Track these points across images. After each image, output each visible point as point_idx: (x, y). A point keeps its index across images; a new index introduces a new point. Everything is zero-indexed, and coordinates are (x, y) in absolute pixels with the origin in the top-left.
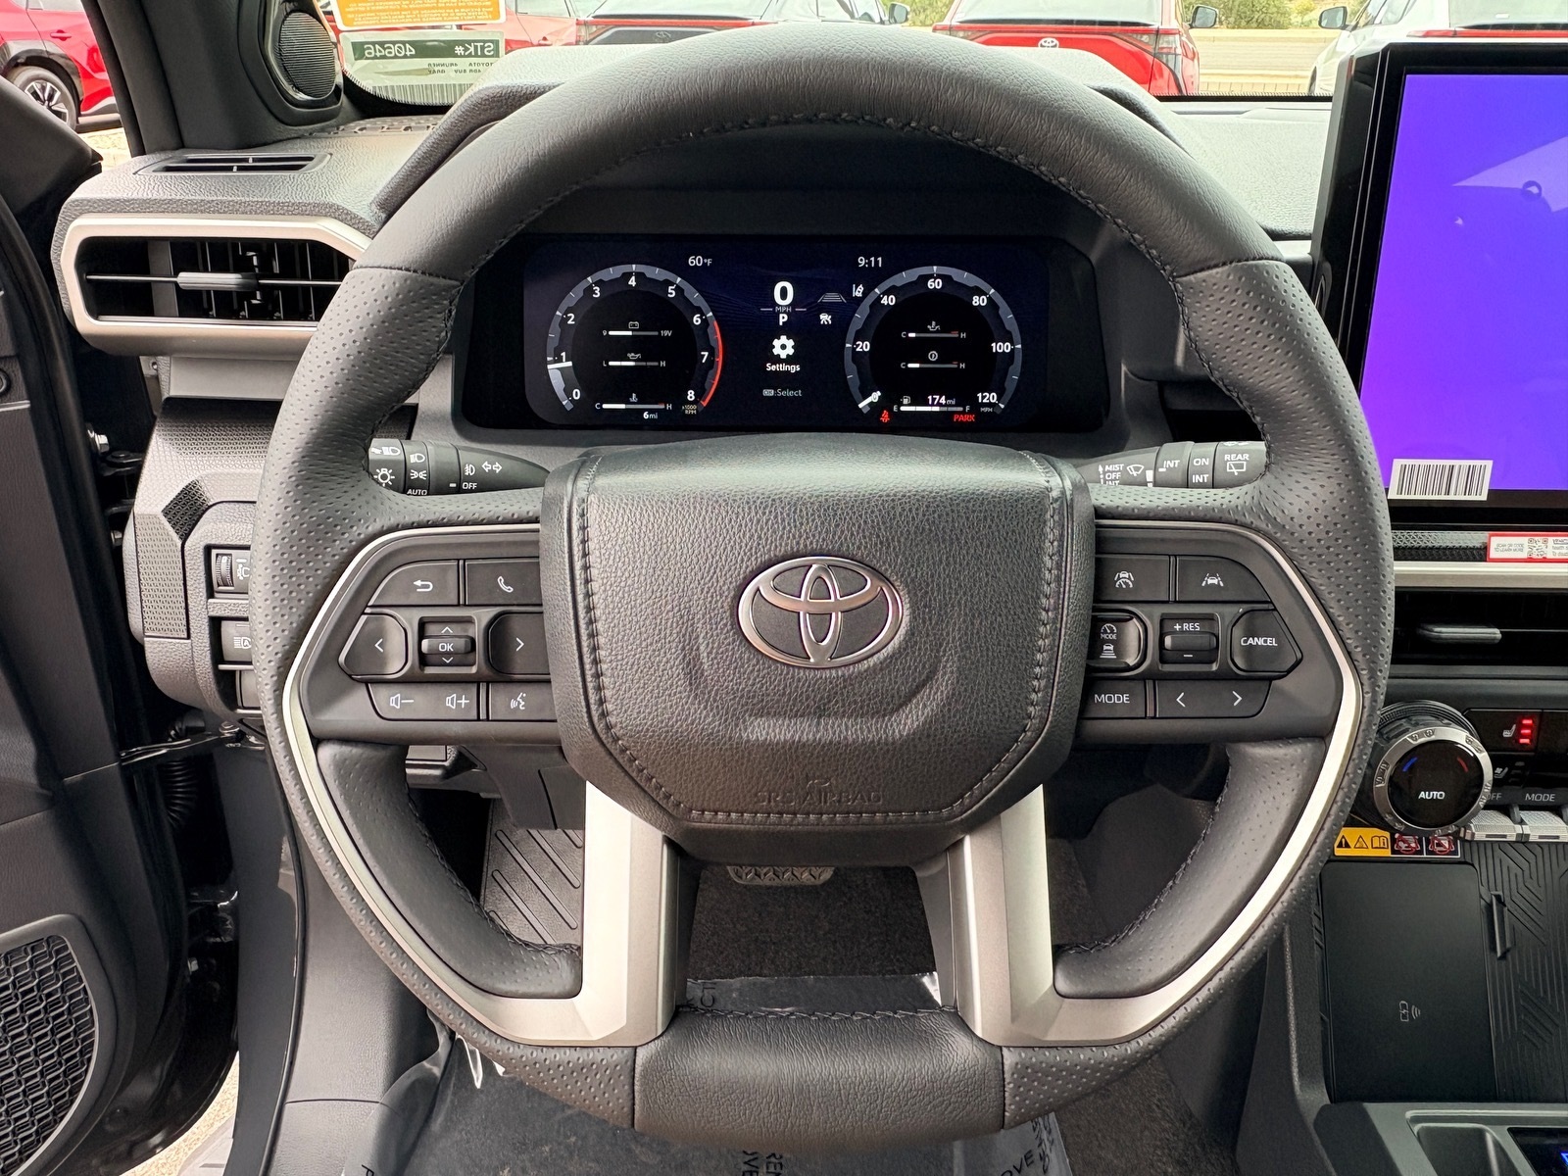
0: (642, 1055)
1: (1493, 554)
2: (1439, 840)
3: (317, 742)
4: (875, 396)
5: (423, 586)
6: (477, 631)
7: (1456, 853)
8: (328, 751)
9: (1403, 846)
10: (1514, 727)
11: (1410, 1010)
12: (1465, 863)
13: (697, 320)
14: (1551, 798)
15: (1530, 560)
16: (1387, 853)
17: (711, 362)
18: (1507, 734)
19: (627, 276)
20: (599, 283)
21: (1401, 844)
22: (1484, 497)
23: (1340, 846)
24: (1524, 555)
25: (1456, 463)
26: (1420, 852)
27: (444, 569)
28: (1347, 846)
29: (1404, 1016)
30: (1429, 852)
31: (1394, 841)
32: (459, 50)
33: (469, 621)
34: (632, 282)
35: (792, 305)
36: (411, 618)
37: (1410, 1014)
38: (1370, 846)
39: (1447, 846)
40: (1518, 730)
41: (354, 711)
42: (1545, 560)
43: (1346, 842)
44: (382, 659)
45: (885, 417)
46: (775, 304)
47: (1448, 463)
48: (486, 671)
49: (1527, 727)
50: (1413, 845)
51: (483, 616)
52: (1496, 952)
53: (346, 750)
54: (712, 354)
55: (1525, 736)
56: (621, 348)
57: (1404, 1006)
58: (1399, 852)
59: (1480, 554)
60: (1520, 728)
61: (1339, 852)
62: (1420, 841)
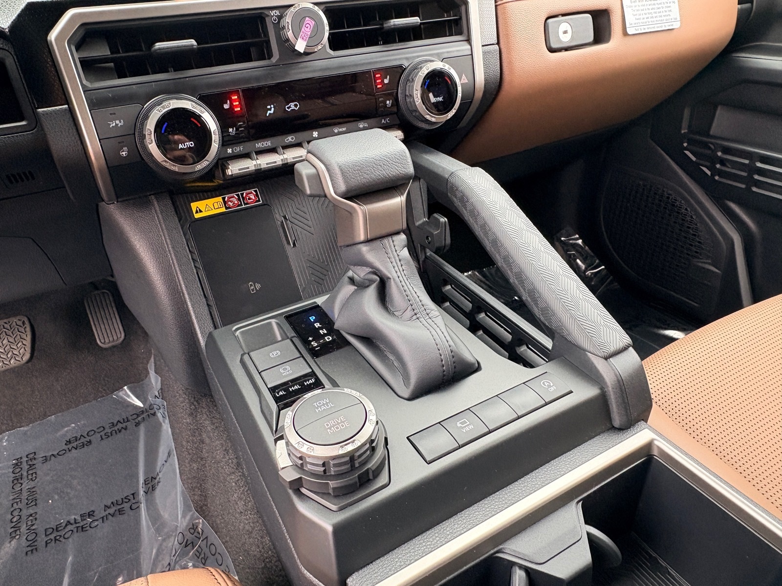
2: (249, 196)
7: (259, 201)
9: (231, 204)
10: (228, 102)
11: (255, 286)
12: (265, 205)
14: (268, 143)
16: (223, 210)
18: (226, 106)
21: (230, 203)
23: (197, 212)
26: (241, 205)
28: (201, 211)
29: (253, 290)
30: (245, 204)
31: (225, 203)
37: (255, 288)
38: (213, 208)
39: (254, 198)
40: (231, 104)
43: (199, 209)
49: (235, 100)
50: (236, 202)
52: (290, 245)
55: (237, 106)
57: (251, 285)
58: (230, 208)
60: (232, 101)
61: (197, 216)
62: (239, 199)
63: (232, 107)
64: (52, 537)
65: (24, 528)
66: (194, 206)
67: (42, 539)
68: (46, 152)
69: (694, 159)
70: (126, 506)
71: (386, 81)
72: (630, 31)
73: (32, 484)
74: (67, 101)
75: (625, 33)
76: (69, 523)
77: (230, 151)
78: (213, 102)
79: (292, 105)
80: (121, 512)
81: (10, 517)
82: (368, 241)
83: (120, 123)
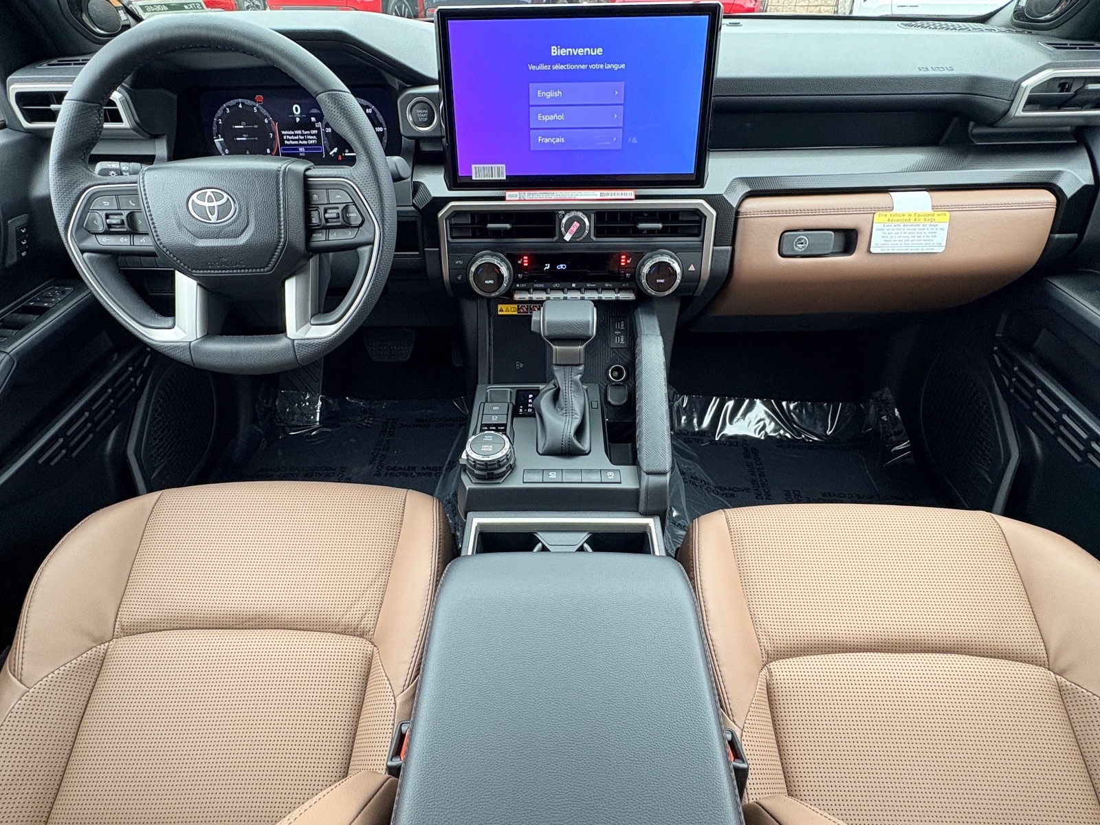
0: (192, 344)
1: (507, 198)
2: (534, 308)
3: (83, 251)
4: (335, 150)
5: (106, 204)
6: (124, 217)
8: (86, 255)
10: (521, 260)
11: (520, 365)
13: (266, 121)
14: (542, 286)
15: (520, 200)
16: (516, 313)
17: (274, 138)
18: (519, 262)
19: (238, 103)
20: (228, 107)
22: (505, 178)
23: (500, 311)
24: (518, 198)
25: (493, 166)
26: (528, 312)
27: (112, 199)
28: (503, 311)
29: (518, 367)
31: (519, 309)
32: (186, 7)
33: (121, 214)
34: (240, 106)
35: (301, 114)
36: (103, 214)
38: (510, 311)
41: (91, 243)
42: (525, 200)
44: (97, 226)
45: (340, 158)
46: (294, 114)
47: (490, 166)
48: (129, 229)
49: (526, 259)
50: (524, 311)
51: (126, 213)
53: (91, 254)
54: (274, 134)
55: (526, 263)
56: (240, 133)
57: (518, 364)
58: (521, 312)
59: (503, 198)
60: (523, 259)
61: (500, 313)
62: (527, 309)
63: (523, 263)
64: (390, 472)
65: (377, 462)
66: (500, 307)
67: (384, 471)
68: (425, 269)
69: (1000, 365)
70: (434, 472)
71: (628, 261)
72: (872, 250)
73: (390, 438)
74: (439, 246)
75: (869, 251)
76: (400, 468)
77: (518, 285)
78: (513, 259)
79: (561, 266)
80: (430, 475)
81: (372, 451)
82: (557, 365)
83: (461, 262)
